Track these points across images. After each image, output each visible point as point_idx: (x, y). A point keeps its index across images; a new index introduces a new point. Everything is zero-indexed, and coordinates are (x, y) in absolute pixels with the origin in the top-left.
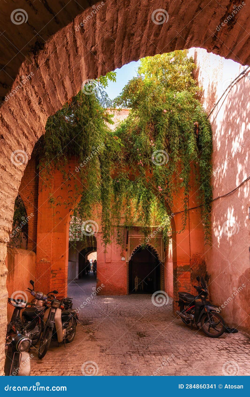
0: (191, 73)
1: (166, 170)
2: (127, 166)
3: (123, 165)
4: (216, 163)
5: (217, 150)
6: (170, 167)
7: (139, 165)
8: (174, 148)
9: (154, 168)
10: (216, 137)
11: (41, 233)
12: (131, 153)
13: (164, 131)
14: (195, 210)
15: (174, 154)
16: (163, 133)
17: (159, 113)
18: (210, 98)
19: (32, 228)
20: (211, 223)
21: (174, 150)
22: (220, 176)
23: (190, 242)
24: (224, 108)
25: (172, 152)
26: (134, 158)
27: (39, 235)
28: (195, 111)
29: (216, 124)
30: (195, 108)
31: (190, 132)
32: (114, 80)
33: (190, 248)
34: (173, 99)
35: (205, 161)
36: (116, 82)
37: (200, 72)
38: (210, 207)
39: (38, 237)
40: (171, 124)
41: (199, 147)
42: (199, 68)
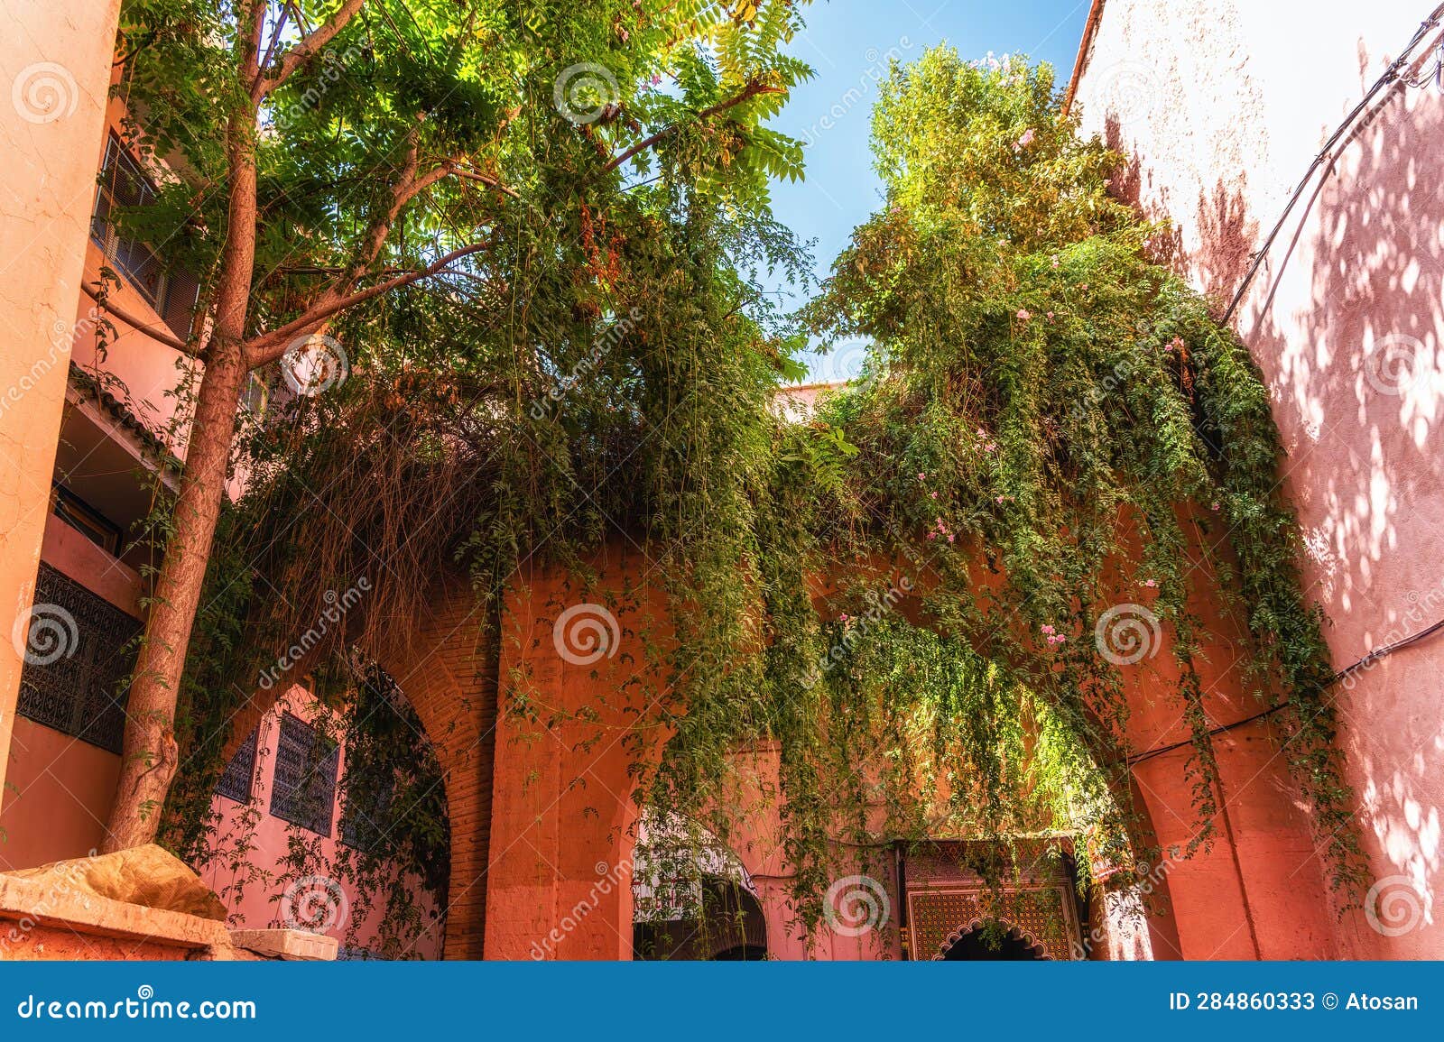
0: (1106, 182)
1: (1064, 555)
2: (880, 551)
3: (861, 548)
4: (1317, 497)
5: (1304, 439)
6: (1082, 539)
7: (934, 540)
8: (1088, 456)
9: (1006, 545)
10: (1290, 387)
11: (504, 886)
12: (890, 497)
13: (1029, 391)
14: (1240, 732)
15: (1093, 479)
16: (1027, 399)
17: (998, 325)
18: (1218, 244)
19: (467, 866)
20: (1353, 796)
21: (1088, 464)
22: (1355, 556)
23: (1246, 905)
24: (1307, 253)
25: (1081, 472)
26: (908, 513)
27: (494, 896)
28: (1160, 304)
29: (1276, 334)
30: (1155, 292)
31: (1156, 383)
32: (797, 172)
33: (1253, 937)
34: (1050, 275)
35: (1252, 495)
36: (803, 178)
37: (1143, 174)
38: (1331, 713)
39: (489, 907)
40: (1057, 359)
41: (1211, 439)
42: (1137, 162)
